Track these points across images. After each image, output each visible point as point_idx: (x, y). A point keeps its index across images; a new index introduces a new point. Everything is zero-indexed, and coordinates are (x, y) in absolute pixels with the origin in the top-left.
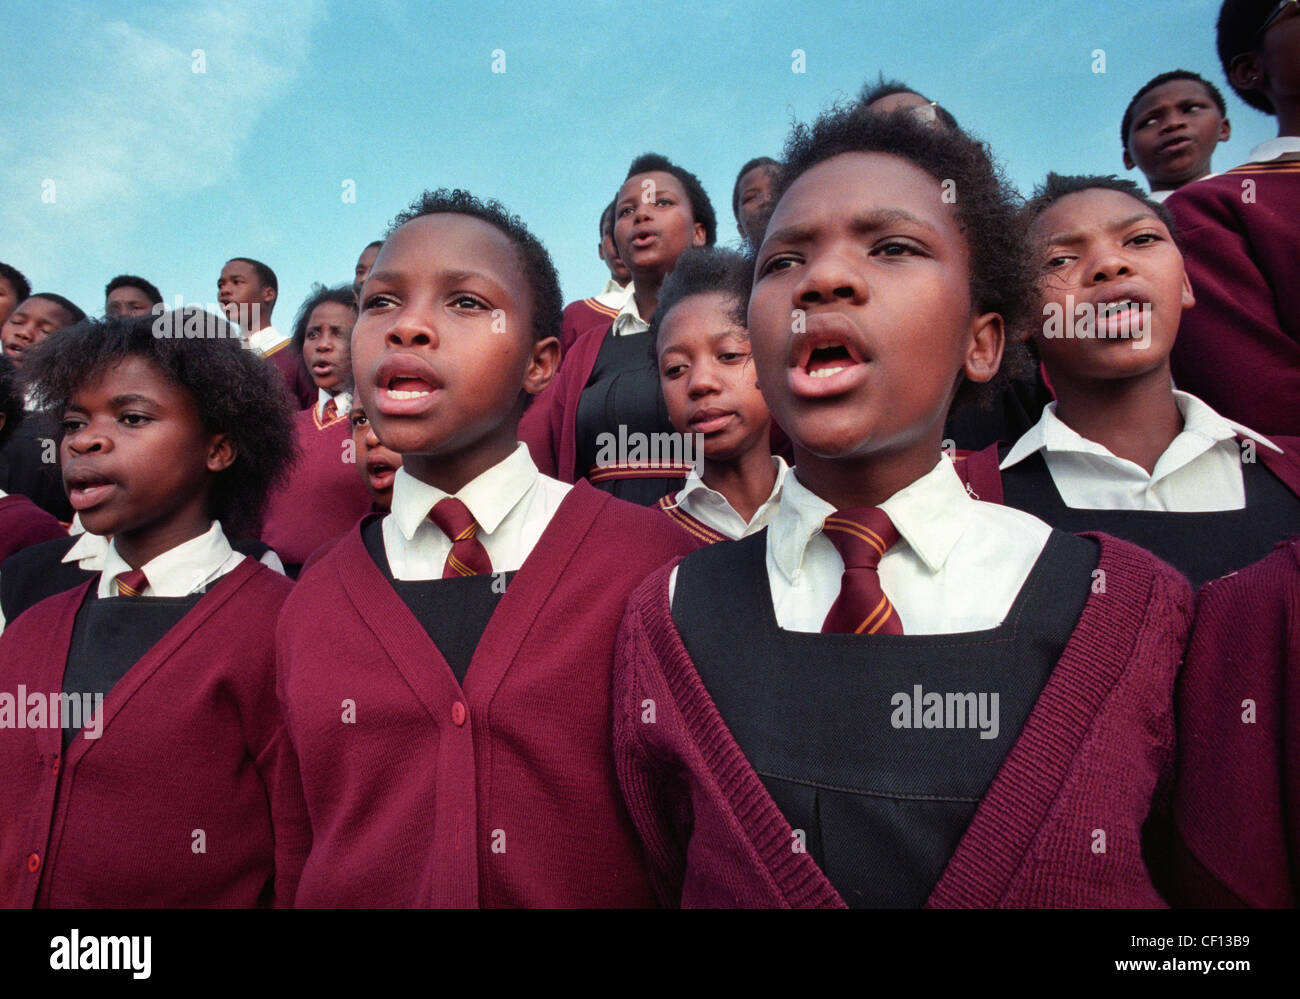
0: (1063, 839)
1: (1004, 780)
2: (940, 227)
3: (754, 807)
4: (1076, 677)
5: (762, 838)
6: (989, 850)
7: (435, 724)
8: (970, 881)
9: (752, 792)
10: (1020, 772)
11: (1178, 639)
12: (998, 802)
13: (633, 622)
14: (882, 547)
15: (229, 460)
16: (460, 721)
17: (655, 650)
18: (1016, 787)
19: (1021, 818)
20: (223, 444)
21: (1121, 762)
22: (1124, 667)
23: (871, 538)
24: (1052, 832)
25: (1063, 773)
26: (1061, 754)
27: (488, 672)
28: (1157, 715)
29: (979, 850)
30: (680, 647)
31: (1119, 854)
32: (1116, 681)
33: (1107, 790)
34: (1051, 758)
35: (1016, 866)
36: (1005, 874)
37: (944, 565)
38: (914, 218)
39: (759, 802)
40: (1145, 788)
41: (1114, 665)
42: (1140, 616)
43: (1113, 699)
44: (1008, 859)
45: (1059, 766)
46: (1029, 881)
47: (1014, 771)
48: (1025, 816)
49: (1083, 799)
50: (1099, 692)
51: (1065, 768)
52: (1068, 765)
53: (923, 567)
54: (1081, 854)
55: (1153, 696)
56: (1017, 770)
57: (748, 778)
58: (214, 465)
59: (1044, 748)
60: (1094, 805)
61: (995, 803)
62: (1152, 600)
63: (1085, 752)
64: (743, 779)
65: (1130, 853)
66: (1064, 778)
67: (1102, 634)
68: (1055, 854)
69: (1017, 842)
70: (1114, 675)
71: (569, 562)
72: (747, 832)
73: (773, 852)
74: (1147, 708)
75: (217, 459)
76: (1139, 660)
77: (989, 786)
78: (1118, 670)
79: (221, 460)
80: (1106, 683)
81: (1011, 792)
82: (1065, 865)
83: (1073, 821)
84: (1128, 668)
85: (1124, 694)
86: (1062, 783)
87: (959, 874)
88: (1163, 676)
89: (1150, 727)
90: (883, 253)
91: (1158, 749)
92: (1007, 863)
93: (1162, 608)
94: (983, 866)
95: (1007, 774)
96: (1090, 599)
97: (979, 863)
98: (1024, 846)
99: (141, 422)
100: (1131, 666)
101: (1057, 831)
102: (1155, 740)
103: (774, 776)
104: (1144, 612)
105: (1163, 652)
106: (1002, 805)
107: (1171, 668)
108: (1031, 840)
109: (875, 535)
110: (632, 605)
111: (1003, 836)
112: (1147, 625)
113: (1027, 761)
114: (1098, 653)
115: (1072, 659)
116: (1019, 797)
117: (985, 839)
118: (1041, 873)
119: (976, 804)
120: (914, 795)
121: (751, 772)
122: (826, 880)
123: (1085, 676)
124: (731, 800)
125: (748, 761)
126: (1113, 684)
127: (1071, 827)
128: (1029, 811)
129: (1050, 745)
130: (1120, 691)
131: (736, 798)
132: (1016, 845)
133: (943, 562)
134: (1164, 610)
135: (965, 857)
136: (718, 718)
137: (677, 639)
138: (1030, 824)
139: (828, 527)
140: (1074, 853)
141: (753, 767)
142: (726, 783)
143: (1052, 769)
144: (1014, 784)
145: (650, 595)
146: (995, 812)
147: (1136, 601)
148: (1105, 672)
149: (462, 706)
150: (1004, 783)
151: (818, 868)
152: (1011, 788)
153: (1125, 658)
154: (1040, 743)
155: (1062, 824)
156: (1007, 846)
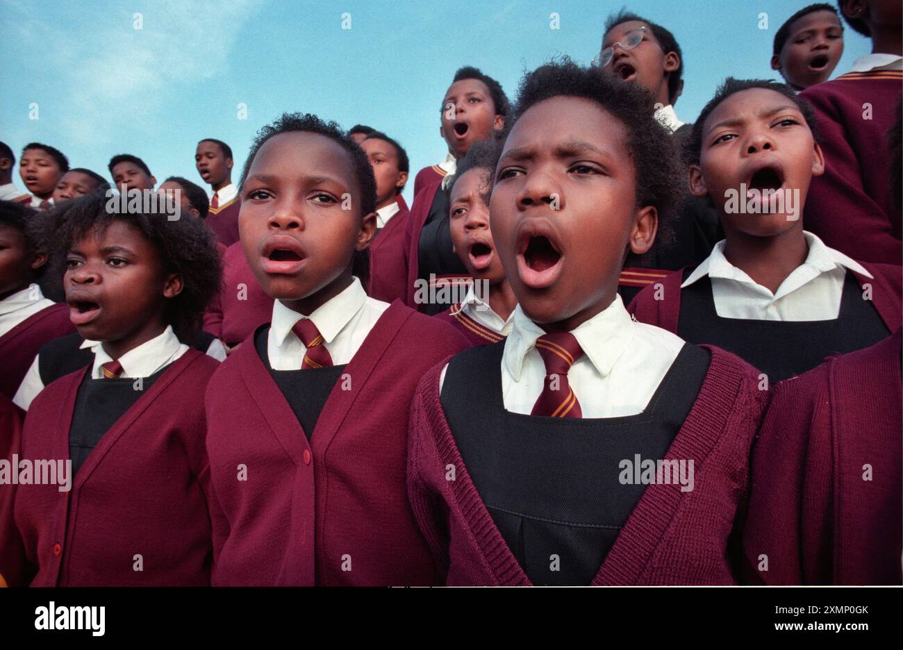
0: (671, 553)
1: (637, 515)
2: (614, 154)
3: (483, 528)
4: (686, 447)
5: (488, 547)
6: (625, 560)
7: (294, 463)
8: (613, 580)
9: (482, 518)
10: (647, 510)
11: (754, 420)
12: (632, 530)
13: (418, 400)
14: (571, 361)
15: (177, 291)
16: (307, 462)
17: (430, 420)
18: (643, 520)
19: (646, 540)
20: (175, 281)
21: (711, 502)
22: (717, 440)
23: (563, 354)
24: (664, 549)
25: (674, 510)
26: (673, 498)
27: (325, 431)
28: (738, 470)
29: (618, 560)
30: (444, 420)
31: (707, 561)
32: (711, 449)
33: (701, 520)
34: (667, 501)
35: (641, 570)
36: (634, 576)
37: (610, 373)
38: (596, 148)
39: (486, 525)
40: (728, 516)
41: (710, 439)
42: (730, 406)
43: (708, 462)
44: (636, 566)
45: (671, 506)
46: (648, 580)
47: (643, 509)
48: (648, 539)
49: (685, 527)
50: (700, 457)
51: (675, 507)
52: (677, 506)
53: (597, 372)
54: (682, 562)
55: (735, 458)
56: (645, 509)
57: (480, 509)
58: (168, 293)
59: (662, 494)
60: (692, 530)
61: (630, 530)
62: (739, 394)
63: (688, 497)
64: (477, 510)
65: (715, 560)
66: (674, 514)
67: (705, 418)
68: (665, 563)
69: (642, 555)
70: (710, 446)
71: (380, 359)
72: (479, 543)
73: (494, 557)
74: (731, 466)
75: (170, 290)
76: (727, 435)
77: (627, 518)
78: (713, 443)
79: (173, 290)
80: (705, 451)
81: (640, 523)
82: (671, 570)
83: (677, 541)
84: (719, 441)
85: (716, 458)
86: (672, 517)
87: (606, 575)
88: (742, 445)
89: (732, 477)
90: (576, 171)
91: (737, 490)
92: (636, 569)
93: (745, 399)
94: (621, 570)
95: (639, 511)
96: (700, 394)
97: (619, 568)
98: (647, 558)
99: (121, 264)
100: (721, 440)
101: (668, 548)
102: (736, 485)
103: (497, 508)
104: (733, 403)
105: (743, 429)
106: (634, 531)
107: (748, 439)
108: (651, 554)
109: (567, 353)
110: (418, 390)
111: (634, 551)
112: (735, 411)
113: (652, 503)
114: (701, 431)
115: (685, 436)
116: (645, 527)
117: (622, 553)
118: (656, 574)
119: (619, 530)
120: (582, 524)
121: (482, 505)
122: (526, 576)
123: (692, 447)
124: (470, 523)
125: (481, 498)
126: (709, 452)
127: (676, 546)
128: (651, 535)
129: (667, 493)
130: (713, 457)
131: (473, 521)
132: (641, 557)
133: (609, 370)
134: (746, 401)
135: (610, 564)
136: (464, 469)
137: (442, 415)
138: (651, 544)
139: (538, 345)
140: (677, 561)
141: (484, 502)
142: (467, 511)
143: (667, 508)
144: (643, 518)
145: (428, 383)
146: (630, 536)
147: (729, 396)
148: (704, 444)
149: (308, 453)
150: (636, 517)
151: (520, 569)
152: (641, 521)
153: (718, 434)
154: (660, 491)
155: (670, 544)
156: (636, 558)
